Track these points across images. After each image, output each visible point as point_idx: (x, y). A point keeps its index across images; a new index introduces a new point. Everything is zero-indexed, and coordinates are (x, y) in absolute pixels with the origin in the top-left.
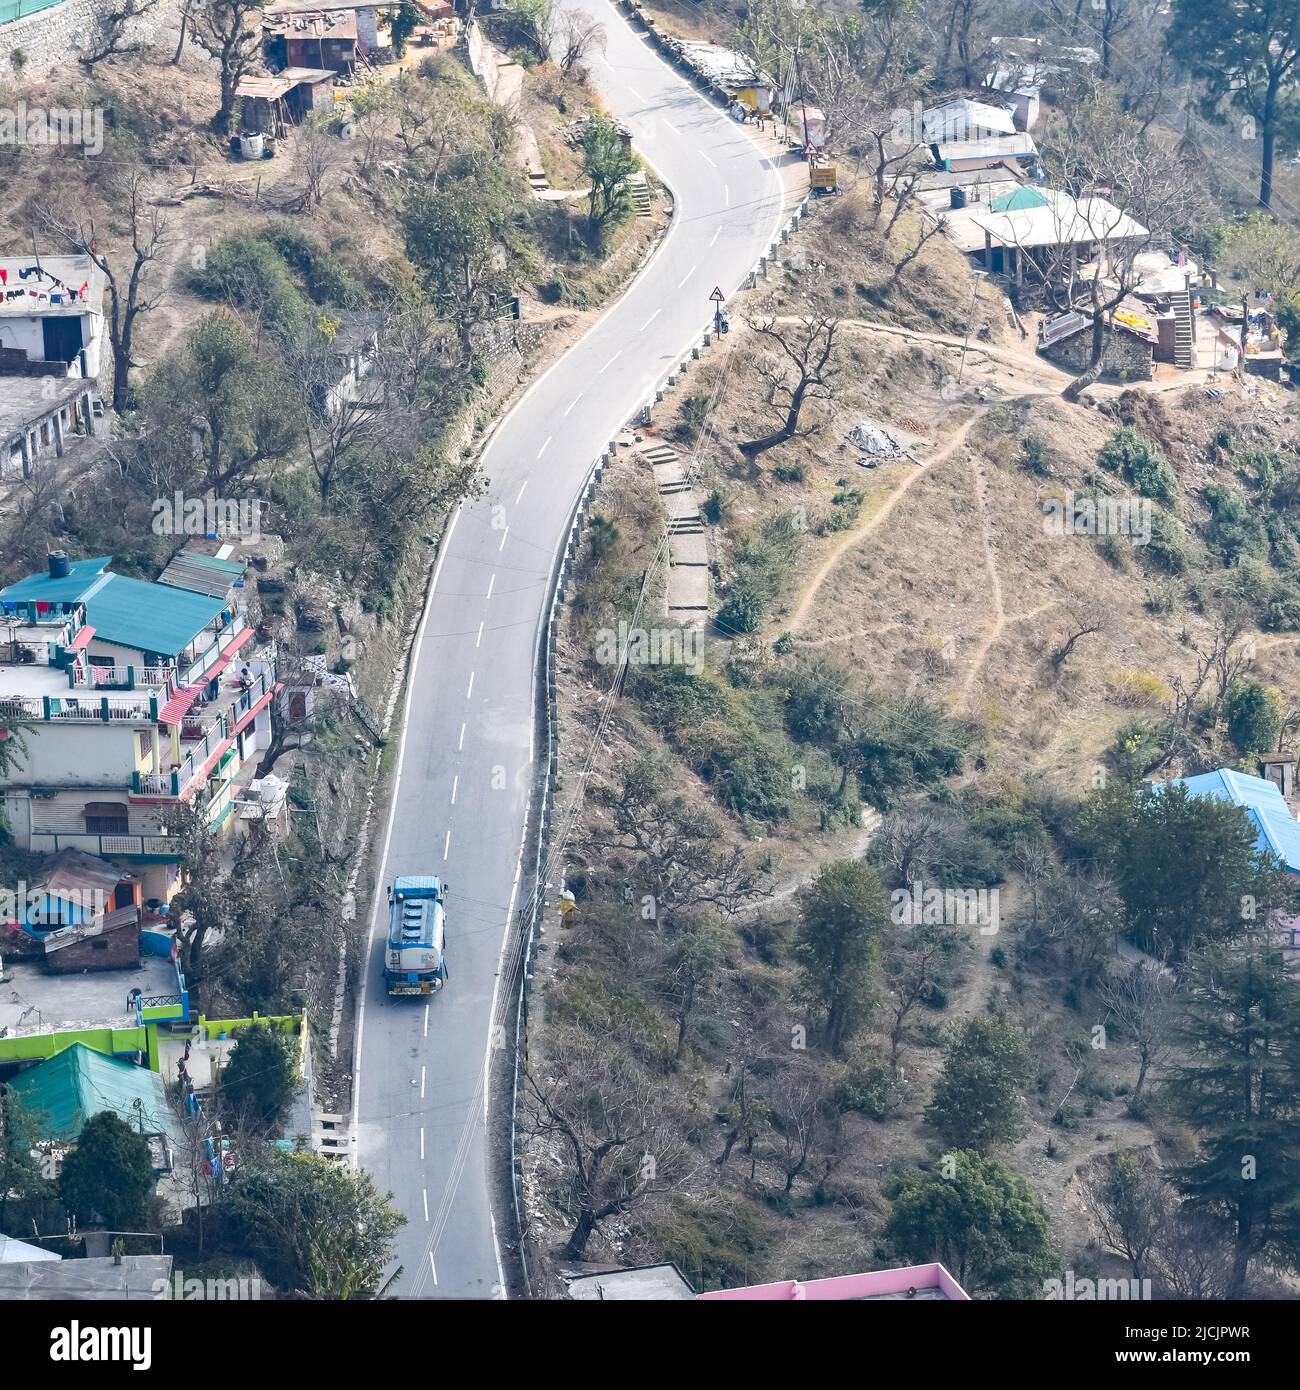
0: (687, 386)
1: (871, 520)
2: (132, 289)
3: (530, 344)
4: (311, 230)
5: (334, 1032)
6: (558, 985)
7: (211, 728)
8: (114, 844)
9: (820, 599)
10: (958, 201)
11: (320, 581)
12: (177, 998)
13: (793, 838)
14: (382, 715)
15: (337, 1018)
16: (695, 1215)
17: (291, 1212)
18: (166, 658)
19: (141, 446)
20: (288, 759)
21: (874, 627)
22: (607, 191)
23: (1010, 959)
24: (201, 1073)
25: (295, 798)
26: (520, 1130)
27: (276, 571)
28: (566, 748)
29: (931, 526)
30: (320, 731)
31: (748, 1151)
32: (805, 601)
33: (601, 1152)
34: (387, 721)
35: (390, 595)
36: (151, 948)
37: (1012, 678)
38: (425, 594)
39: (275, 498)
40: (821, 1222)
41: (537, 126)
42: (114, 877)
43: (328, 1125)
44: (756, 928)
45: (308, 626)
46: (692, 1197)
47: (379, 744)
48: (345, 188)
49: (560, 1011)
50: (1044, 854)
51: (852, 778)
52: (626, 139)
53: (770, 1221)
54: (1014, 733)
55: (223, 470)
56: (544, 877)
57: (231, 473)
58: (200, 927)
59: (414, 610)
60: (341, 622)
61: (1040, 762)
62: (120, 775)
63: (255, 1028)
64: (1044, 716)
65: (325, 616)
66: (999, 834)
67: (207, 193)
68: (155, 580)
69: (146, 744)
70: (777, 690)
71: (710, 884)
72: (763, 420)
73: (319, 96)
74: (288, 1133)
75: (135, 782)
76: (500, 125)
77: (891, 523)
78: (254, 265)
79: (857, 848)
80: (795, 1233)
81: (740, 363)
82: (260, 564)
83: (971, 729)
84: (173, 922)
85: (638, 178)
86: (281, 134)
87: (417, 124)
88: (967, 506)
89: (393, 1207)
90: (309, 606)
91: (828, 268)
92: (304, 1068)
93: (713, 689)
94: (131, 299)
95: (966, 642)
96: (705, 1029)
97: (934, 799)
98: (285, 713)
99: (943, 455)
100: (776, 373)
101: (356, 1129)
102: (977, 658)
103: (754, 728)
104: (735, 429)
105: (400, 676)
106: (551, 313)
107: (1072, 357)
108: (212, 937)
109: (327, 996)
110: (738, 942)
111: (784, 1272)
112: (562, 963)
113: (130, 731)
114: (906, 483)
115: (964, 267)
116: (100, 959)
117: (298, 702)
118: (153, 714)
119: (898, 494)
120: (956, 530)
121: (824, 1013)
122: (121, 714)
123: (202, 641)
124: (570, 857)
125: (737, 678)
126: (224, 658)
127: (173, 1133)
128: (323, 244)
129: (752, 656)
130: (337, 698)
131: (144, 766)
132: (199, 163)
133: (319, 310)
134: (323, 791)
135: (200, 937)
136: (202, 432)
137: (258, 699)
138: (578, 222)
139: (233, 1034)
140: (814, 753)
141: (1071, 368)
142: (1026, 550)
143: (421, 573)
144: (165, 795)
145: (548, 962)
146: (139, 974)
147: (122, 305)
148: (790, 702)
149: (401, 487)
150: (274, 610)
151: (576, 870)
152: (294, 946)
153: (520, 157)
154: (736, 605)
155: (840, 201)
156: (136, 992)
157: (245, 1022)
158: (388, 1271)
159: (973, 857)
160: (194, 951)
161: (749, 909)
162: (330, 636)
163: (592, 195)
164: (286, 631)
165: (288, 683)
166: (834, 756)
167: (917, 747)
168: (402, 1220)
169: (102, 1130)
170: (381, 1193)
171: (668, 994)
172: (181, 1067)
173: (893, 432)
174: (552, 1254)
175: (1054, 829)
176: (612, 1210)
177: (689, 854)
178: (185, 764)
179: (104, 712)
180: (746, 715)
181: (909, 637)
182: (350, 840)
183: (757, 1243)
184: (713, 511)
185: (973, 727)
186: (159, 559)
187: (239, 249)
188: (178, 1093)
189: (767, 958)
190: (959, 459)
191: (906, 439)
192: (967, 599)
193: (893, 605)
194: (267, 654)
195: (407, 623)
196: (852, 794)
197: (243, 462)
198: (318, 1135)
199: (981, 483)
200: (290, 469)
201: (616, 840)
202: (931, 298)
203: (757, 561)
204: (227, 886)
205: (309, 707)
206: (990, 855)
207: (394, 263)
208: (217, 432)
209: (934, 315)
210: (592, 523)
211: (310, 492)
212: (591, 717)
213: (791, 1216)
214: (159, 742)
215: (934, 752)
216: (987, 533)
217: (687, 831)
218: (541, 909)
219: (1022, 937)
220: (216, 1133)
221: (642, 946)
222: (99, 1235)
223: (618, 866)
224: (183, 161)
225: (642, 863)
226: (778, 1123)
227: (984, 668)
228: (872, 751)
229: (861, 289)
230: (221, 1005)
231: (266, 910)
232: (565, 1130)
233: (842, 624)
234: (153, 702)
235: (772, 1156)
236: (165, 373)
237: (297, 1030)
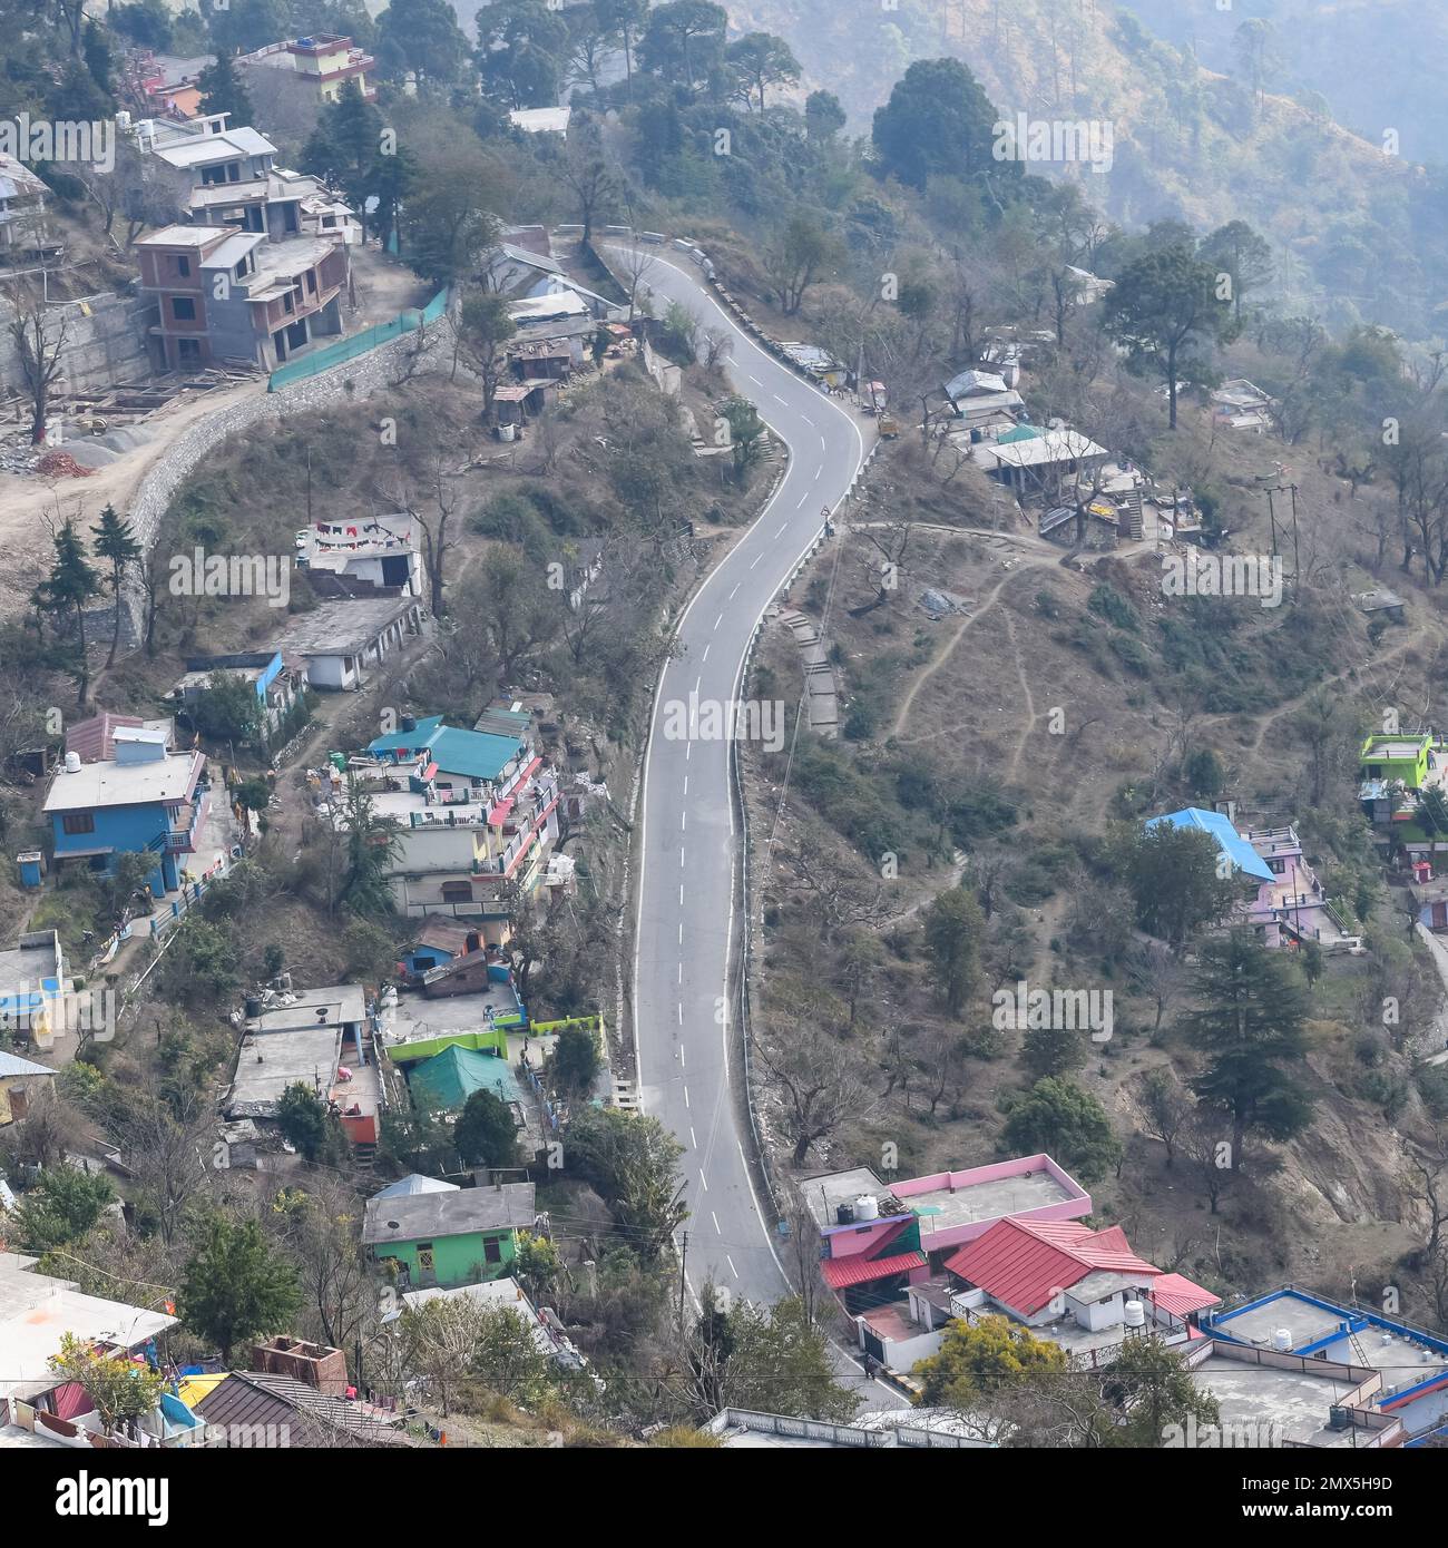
0: (811, 573)
1: (942, 656)
2: (441, 534)
3: (703, 554)
4: (552, 486)
5: (619, 1026)
6: (767, 985)
7: (522, 828)
8: (464, 908)
9: (912, 711)
10: (976, 438)
11: (580, 722)
12: (517, 1010)
13: (912, 875)
14: (628, 810)
15: (620, 1016)
16: (873, 1133)
17: (610, 1149)
18: (485, 781)
19: (454, 638)
20: (571, 844)
21: (949, 728)
22: (745, 446)
23: (1064, 946)
24: (536, 1058)
25: (580, 870)
26: (752, 1082)
27: (551, 718)
28: (756, 824)
29: (981, 657)
30: (590, 823)
31: (903, 1087)
32: (903, 713)
33: (812, 1094)
34: (632, 813)
35: (626, 728)
36: (496, 977)
37: (1044, 756)
38: (649, 726)
39: (544, 667)
40: (958, 1131)
41: (694, 408)
42: (465, 931)
43: (622, 1088)
44: (894, 937)
45: (574, 753)
46: (872, 1121)
47: (628, 829)
48: (572, 457)
49: (770, 1001)
50: (1080, 874)
51: (946, 830)
52: (754, 410)
53: (922, 1133)
54: (1049, 793)
55: (509, 653)
56: (749, 911)
57: (515, 653)
58: (527, 962)
59: (642, 738)
60: (595, 749)
61: (1068, 812)
62: (464, 862)
63: (571, 1027)
64: (1069, 780)
65: (584, 745)
66: (1047, 862)
67: (479, 466)
68: (471, 728)
69: (481, 840)
70: (891, 776)
71: (861, 910)
72: (864, 593)
73: (549, 396)
74: (596, 1095)
75: (476, 867)
76: (670, 405)
77: (954, 657)
78: (516, 513)
79: (955, 879)
80: (941, 1140)
81: (845, 556)
82: (539, 713)
83: (1021, 792)
84: (508, 958)
85: (764, 435)
86: (525, 424)
87: (615, 410)
88: (1004, 643)
89: (676, 1141)
90: (575, 740)
91: (897, 488)
92: (604, 1053)
93: (849, 777)
94: (440, 541)
95: (1013, 733)
96: (866, 1007)
97: (1001, 841)
98: (566, 814)
99: (984, 609)
100: (870, 561)
101: (641, 1090)
102: (1019, 745)
103: (878, 802)
104: (845, 600)
105: (637, 782)
106: (713, 531)
107: (1063, 537)
108: (534, 967)
109: (612, 1003)
110: (883, 947)
111: (935, 1167)
112: (768, 970)
113: (469, 833)
114: (962, 629)
115: (986, 482)
116: (462, 986)
117: (574, 806)
118: (484, 820)
119: (957, 637)
120: (997, 659)
121: (945, 990)
122: (463, 821)
123: (509, 768)
124: (766, 898)
125: (863, 770)
126: (523, 778)
127: (524, 1100)
128: (560, 494)
129: (871, 753)
130: (600, 800)
131: (480, 855)
132: (473, 447)
133: (562, 539)
134: (596, 864)
135: (527, 968)
136: (494, 627)
137: (548, 805)
138: (727, 468)
139: (554, 1031)
140: (920, 815)
141: (1063, 545)
142: (1045, 670)
143: (644, 712)
144: (495, 874)
145: (759, 970)
146: (489, 995)
147: (435, 545)
148: (900, 783)
149: (629, 655)
150: (551, 744)
151: (771, 906)
152: (590, 970)
153: (685, 427)
154: (857, 719)
155: (900, 443)
156: (489, 1007)
157: (561, 1023)
158: (678, 1183)
159: (1033, 879)
160: (523, 977)
161: (889, 925)
162: (590, 759)
163: (735, 450)
164: (561, 757)
165: (566, 792)
166: (933, 817)
167: (986, 807)
168: (683, 1150)
169: (480, 1102)
170: (667, 1133)
171: (839, 984)
172: (522, 1055)
173: (949, 595)
174: (782, 1166)
175: (1084, 856)
176: (821, 1133)
177: (847, 890)
178: (508, 852)
179: (451, 820)
180: (873, 794)
181: (973, 733)
182: (616, 896)
183: (915, 1147)
184: (836, 657)
185: (1021, 791)
186: (473, 714)
187: (505, 502)
188: (522, 1072)
189: (903, 956)
190: (995, 611)
191: (959, 600)
192: (1009, 704)
193: (962, 713)
194: (549, 774)
195: (638, 746)
196: (947, 843)
197: (522, 646)
198: (617, 1095)
199: (1011, 627)
200: (553, 647)
201: (796, 884)
202: (966, 504)
203: (868, 689)
204: (544, 932)
205: (582, 810)
206: (1043, 877)
207: (609, 504)
208: (504, 626)
209: (969, 515)
210: (757, 671)
211: (568, 663)
212: (771, 802)
213: (936, 1128)
214: (488, 837)
215: (999, 810)
216: (1019, 659)
217: (844, 875)
218: (749, 932)
219: (1069, 930)
220: (551, 1098)
221: (822, 955)
222: (482, 1172)
223: (798, 901)
224: (462, 446)
225: (816, 899)
226: (923, 1067)
227: (1025, 751)
228: (958, 811)
229: (920, 502)
230: (543, 1013)
231: (572, 947)
232: (786, 1082)
233: (928, 727)
234: (484, 812)
235: (921, 1089)
236: (467, 591)
237: (597, 1026)
